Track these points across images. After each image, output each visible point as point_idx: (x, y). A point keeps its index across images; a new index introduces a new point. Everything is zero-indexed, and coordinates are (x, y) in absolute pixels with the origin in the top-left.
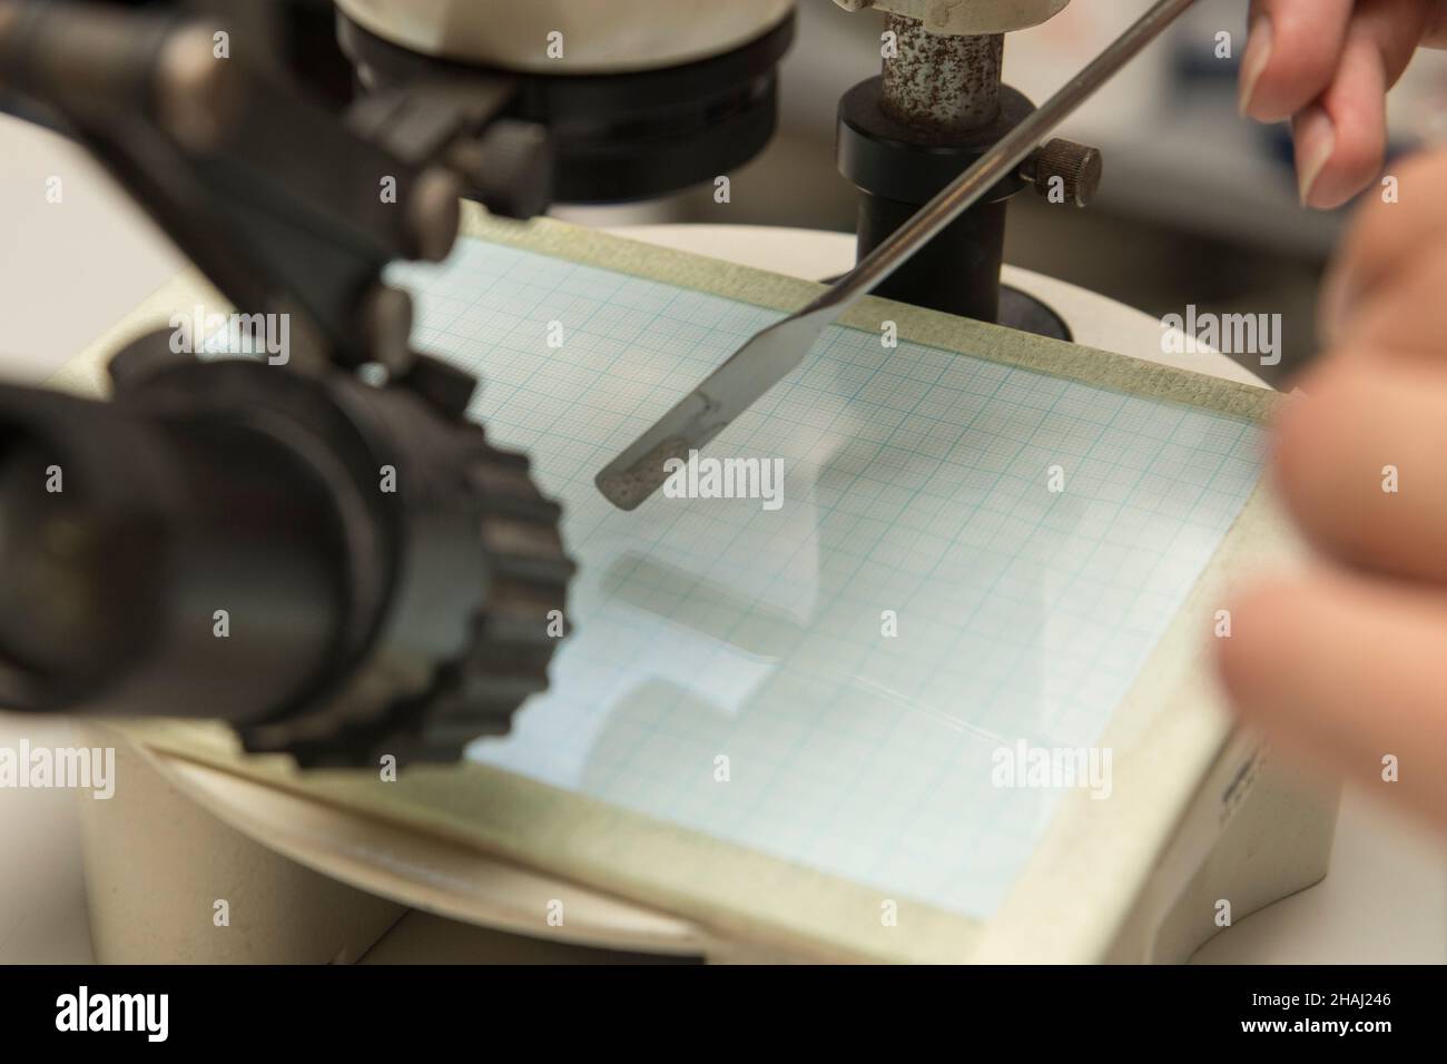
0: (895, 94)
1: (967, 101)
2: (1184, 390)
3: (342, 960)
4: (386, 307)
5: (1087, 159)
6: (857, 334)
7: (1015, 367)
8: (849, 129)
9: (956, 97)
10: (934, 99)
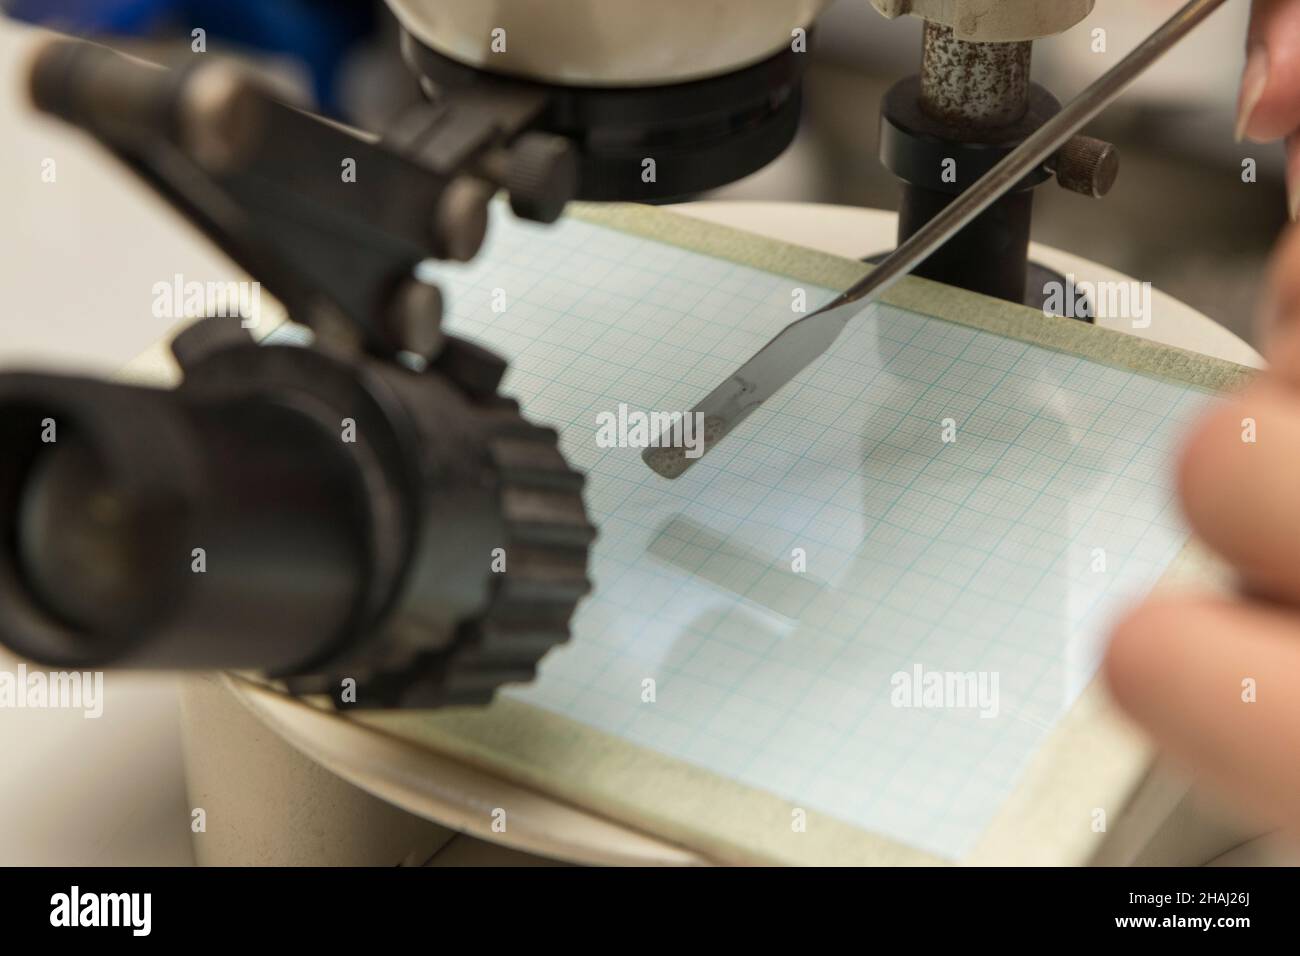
0: (931, 92)
1: (996, 100)
2: (1184, 369)
3: (410, 862)
4: (417, 300)
5: (1104, 155)
6: (892, 310)
7: (1032, 344)
8: (890, 125)
9: (985, 96)
10: (966, 98)
